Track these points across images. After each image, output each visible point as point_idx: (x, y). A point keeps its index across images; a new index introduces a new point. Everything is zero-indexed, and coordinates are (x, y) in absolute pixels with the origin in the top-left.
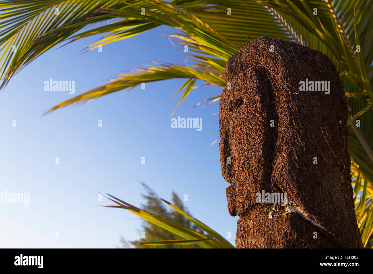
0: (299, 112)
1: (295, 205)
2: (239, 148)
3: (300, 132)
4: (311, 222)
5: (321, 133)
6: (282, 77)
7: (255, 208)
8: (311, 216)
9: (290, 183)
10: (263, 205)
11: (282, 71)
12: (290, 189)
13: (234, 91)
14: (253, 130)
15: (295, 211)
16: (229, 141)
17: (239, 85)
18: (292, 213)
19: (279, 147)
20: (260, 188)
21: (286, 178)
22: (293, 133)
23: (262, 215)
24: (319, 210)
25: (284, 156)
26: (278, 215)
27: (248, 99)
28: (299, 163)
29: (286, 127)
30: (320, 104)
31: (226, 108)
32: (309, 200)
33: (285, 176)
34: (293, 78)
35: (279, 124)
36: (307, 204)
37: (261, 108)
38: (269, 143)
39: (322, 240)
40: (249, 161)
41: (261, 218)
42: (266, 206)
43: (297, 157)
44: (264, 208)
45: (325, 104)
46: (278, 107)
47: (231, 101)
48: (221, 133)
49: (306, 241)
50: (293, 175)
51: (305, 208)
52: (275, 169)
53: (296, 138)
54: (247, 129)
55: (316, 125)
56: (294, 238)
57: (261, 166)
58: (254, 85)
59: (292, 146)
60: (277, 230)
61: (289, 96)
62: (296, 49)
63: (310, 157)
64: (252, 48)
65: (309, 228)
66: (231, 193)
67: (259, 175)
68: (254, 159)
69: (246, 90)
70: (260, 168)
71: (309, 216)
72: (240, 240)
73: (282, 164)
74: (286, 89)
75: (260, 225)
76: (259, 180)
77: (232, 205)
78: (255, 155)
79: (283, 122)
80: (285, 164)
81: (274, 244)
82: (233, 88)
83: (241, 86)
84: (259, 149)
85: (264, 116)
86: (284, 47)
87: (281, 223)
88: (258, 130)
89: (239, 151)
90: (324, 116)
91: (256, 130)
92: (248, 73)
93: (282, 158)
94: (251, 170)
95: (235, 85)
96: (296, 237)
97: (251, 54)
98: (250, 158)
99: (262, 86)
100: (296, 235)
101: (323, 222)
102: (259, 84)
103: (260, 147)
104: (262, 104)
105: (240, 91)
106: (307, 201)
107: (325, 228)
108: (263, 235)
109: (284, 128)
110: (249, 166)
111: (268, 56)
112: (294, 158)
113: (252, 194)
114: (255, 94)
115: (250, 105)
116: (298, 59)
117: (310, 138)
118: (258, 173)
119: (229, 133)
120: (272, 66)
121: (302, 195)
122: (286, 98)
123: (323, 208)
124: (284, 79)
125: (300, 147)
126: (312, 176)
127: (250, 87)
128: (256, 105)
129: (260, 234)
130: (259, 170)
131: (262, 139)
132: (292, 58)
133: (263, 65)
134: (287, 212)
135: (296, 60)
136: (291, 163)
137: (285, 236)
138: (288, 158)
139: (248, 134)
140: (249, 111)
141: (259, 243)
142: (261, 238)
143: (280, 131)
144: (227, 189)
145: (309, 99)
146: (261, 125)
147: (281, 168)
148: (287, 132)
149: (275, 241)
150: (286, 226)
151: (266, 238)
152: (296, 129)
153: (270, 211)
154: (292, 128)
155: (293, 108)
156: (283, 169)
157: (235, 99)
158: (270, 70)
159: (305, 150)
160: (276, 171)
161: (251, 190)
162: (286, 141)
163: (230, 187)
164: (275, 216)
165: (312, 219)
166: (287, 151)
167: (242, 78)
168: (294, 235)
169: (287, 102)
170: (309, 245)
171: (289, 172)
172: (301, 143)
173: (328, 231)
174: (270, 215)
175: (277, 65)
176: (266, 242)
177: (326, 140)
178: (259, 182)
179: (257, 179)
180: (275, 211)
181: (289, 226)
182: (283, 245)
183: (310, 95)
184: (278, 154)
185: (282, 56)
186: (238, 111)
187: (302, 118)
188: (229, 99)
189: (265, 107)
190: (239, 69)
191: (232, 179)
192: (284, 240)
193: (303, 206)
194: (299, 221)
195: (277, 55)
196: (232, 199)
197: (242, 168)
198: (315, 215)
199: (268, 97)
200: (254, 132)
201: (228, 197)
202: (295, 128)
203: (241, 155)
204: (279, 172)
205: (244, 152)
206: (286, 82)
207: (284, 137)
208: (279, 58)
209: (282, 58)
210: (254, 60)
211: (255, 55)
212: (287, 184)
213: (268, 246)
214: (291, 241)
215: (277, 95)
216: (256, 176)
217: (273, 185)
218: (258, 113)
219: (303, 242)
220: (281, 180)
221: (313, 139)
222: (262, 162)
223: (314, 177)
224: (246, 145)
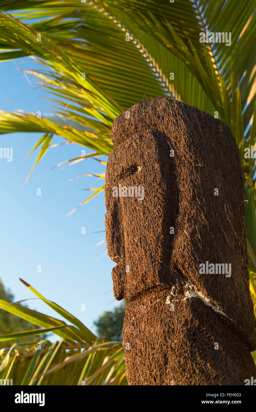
0: (203, 187)
1: (196, 289)
2: (133, 222)
3: (203, 209)
4: (212, 308)
5: (225, 211)
6: (184, 145)
7: (149, 292)
8: (213, 302)
9: (192, 264)
10: (160, 289)
11: (185, 138)
12: (192, 272)
13: (127, 156)
14: (152, 203)
15: (195, 296)
16: (118, 213)
17: (134, 149)
18: (193, 298)
19: (180, 224)
20: (158, 269)
21: (188, 260)
22: (196, 210)
23: (158, 300)
24: (222, 295)
25: (186, 234)
26: (177, 300)
27: (146, 167)
28: (203, 243)
29: (189, 202)
30: (223, 180)
31: (116, 174)
32: (211, 284)
33: (187, 257)
34: (197, 148)
35: (181, 198)
36: (210, 289)
37: (161, 179)
38: (169, 218)
39: (223, 328)
40: (146, 238)
41: (156, 303)
42: (164, 289)
43: (200, 236)
44: (161, 292)
45: (228, 180)
46: (179, 179)
47: (123, 166)
48: (109, 204)
49: (207, 329)
50: (196, 256)
51: (208, 293)
52: (176, 249)
53: (200, 215)
54: (144, 202)
55: (220, 202)
56: (195, 326)
57: (160, 244)
58: (153, 151)
59: (195, 224)
60: (176, 317)
61: (192, 168)
62: (200, 115)
63: (214, 237)
64: (150, 108)
65: (210, 314)
66: (119, 274)
67: (158, 255)
68: (152, 236)
69: (143, 155)
70: (159, 247)
71: (210, 302)
72: (130, 328)
73: (184, 244)
74: (189, 159)
75: (155, 312)
76: (157, 261)
77: (120, 287)
78: (153, 231)
79: (185, 197)
80: (187, 244)
81: (172, 332)
82: (126, 151)
83: (137, 151)
84: (158, 225)
85: (164, 188)
86: (187, 112)
87: (181, 309)
88: (157, 203)
89: (133, 226)
90: (227, 193)
91: (155, 203)
92: (146, 137)
93: (183, 236)
94: (148, 248)
95: (128, 148)
96: (197, 325)
97: (149, 115)
98: (147, 235)
99: (162, 154)
100: (197, 323)
101: (225, 309)
102: (158, 150)
103: (159, 223)
104: (162, 174)
105: (135, 156)
106: (210, 285)
107: (227, 315)
108: (160, 323)
109: (186, 203)
110: (146, 244)
111: (169, 119)
112: (197, 237)
113: (149, 276)
114: (154, 162)
115: (148, 173)
116: (202, 127)
117: (213, 216)
118: (156, 252)
119: (118, 204)
120: (173, 132)
121: (205, 278)
122: (189, 169)
123: (226, 294)
124: (187, 148)
125: (204, 226)
126: (215, 258)
127: (148, 153)
128: (155, 174)
129: (156, 321)
130: (158, 249)
131: (161, 214)
132: (196, 125)
133: (162, 129)
134: (187, 297)
135: (200, 128)
136: (194, 242)
137: (186, 323)
138: (191, 237)
139: (145, 207)
140: (146, 180)
141: (154, 331)
142: (157, 326)
143: (181, 206)
144: (114, 268)
145: (213, 173)
146: (161, 198)
147: (183, 247)
148: (190, 207)
149: (173, 329)
150: (186, 313)
151: (163, 326)
152: (200, 205)
153: (168, 295)
154: (195, 204)
155: (196, 181)
156: (185, 249)
157: (128, 165)
158: (171, 136)
159: (209, 229)
160: (176, 250)
161: (147, 272)
162: (188, 218)
163: (118, 267)
164: (174, 302)
165: (214, 305)
166: (189, 229)
167: (138, 141)
168: (195, 322)
169: (190, 174)
170: (210, 333)
171: (191, 253)
172: (204, 221)
173: (230, 318)
174: (167, 300)
175: (180, 131)
176: (163, 330)
177: (229, 219)
178: (157, 262)
179: (154, 259)
180: (174, 295)
181: (190, 313)
182: (183, 334)
183: (214, 169)
184: (179, 232)
185: (185, 122)
186: (133, 179)
187: (206, 194)
188: (120, 163)
189: (165, 178)
190: (132, 130)
191: (120, 257)
192: (184, 328)
193: (206, 291)
194: (200, 307)
195: (180, 119)
196: (120, 280)
197: (137, 245)
198: (218, 300)
199: (168, 166)
200: (153, 205)
201: (114, 278)
202: (198, 204)
203: (136, 230)
204: (181, 252)
205: (140, 228)
206: (189, 152)
207: (186, 213)
208: (181, 123)
209: (185, 124)
210: (152, 122)
211: (153, 116)
212: (189, 266)
213: (165, 335)
214: (192, 329)
215: (179, 166)
216: (154, 256)
217: (173, 266)
218: (157, 183)
219: (205, 330)
220: (183, 261)
221: (216, 217)
222: (161, 240)
223: (217, 259)
224: (142, 219)
